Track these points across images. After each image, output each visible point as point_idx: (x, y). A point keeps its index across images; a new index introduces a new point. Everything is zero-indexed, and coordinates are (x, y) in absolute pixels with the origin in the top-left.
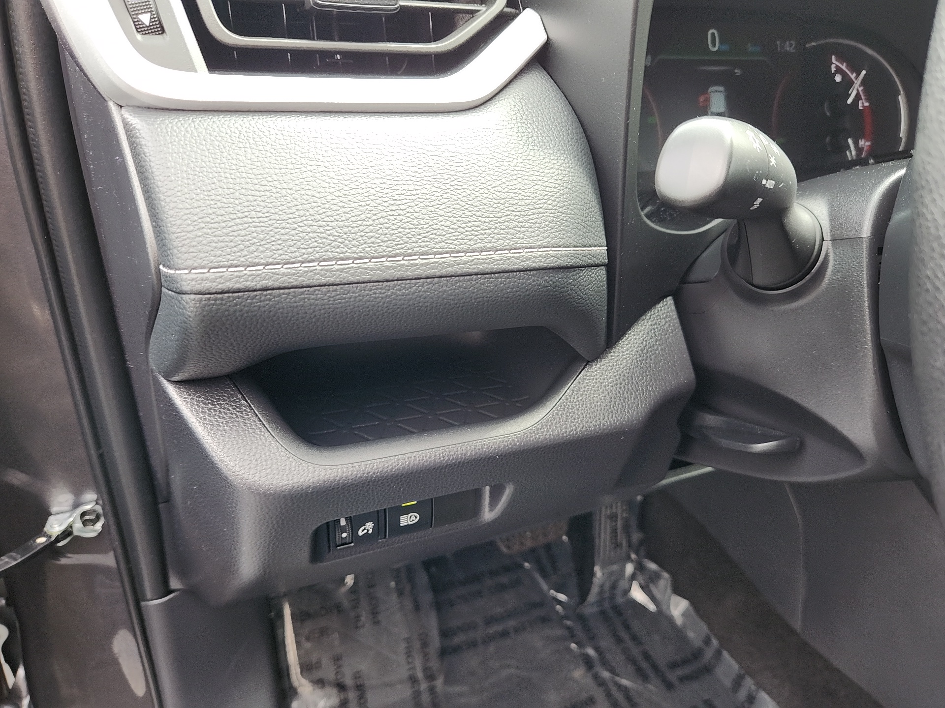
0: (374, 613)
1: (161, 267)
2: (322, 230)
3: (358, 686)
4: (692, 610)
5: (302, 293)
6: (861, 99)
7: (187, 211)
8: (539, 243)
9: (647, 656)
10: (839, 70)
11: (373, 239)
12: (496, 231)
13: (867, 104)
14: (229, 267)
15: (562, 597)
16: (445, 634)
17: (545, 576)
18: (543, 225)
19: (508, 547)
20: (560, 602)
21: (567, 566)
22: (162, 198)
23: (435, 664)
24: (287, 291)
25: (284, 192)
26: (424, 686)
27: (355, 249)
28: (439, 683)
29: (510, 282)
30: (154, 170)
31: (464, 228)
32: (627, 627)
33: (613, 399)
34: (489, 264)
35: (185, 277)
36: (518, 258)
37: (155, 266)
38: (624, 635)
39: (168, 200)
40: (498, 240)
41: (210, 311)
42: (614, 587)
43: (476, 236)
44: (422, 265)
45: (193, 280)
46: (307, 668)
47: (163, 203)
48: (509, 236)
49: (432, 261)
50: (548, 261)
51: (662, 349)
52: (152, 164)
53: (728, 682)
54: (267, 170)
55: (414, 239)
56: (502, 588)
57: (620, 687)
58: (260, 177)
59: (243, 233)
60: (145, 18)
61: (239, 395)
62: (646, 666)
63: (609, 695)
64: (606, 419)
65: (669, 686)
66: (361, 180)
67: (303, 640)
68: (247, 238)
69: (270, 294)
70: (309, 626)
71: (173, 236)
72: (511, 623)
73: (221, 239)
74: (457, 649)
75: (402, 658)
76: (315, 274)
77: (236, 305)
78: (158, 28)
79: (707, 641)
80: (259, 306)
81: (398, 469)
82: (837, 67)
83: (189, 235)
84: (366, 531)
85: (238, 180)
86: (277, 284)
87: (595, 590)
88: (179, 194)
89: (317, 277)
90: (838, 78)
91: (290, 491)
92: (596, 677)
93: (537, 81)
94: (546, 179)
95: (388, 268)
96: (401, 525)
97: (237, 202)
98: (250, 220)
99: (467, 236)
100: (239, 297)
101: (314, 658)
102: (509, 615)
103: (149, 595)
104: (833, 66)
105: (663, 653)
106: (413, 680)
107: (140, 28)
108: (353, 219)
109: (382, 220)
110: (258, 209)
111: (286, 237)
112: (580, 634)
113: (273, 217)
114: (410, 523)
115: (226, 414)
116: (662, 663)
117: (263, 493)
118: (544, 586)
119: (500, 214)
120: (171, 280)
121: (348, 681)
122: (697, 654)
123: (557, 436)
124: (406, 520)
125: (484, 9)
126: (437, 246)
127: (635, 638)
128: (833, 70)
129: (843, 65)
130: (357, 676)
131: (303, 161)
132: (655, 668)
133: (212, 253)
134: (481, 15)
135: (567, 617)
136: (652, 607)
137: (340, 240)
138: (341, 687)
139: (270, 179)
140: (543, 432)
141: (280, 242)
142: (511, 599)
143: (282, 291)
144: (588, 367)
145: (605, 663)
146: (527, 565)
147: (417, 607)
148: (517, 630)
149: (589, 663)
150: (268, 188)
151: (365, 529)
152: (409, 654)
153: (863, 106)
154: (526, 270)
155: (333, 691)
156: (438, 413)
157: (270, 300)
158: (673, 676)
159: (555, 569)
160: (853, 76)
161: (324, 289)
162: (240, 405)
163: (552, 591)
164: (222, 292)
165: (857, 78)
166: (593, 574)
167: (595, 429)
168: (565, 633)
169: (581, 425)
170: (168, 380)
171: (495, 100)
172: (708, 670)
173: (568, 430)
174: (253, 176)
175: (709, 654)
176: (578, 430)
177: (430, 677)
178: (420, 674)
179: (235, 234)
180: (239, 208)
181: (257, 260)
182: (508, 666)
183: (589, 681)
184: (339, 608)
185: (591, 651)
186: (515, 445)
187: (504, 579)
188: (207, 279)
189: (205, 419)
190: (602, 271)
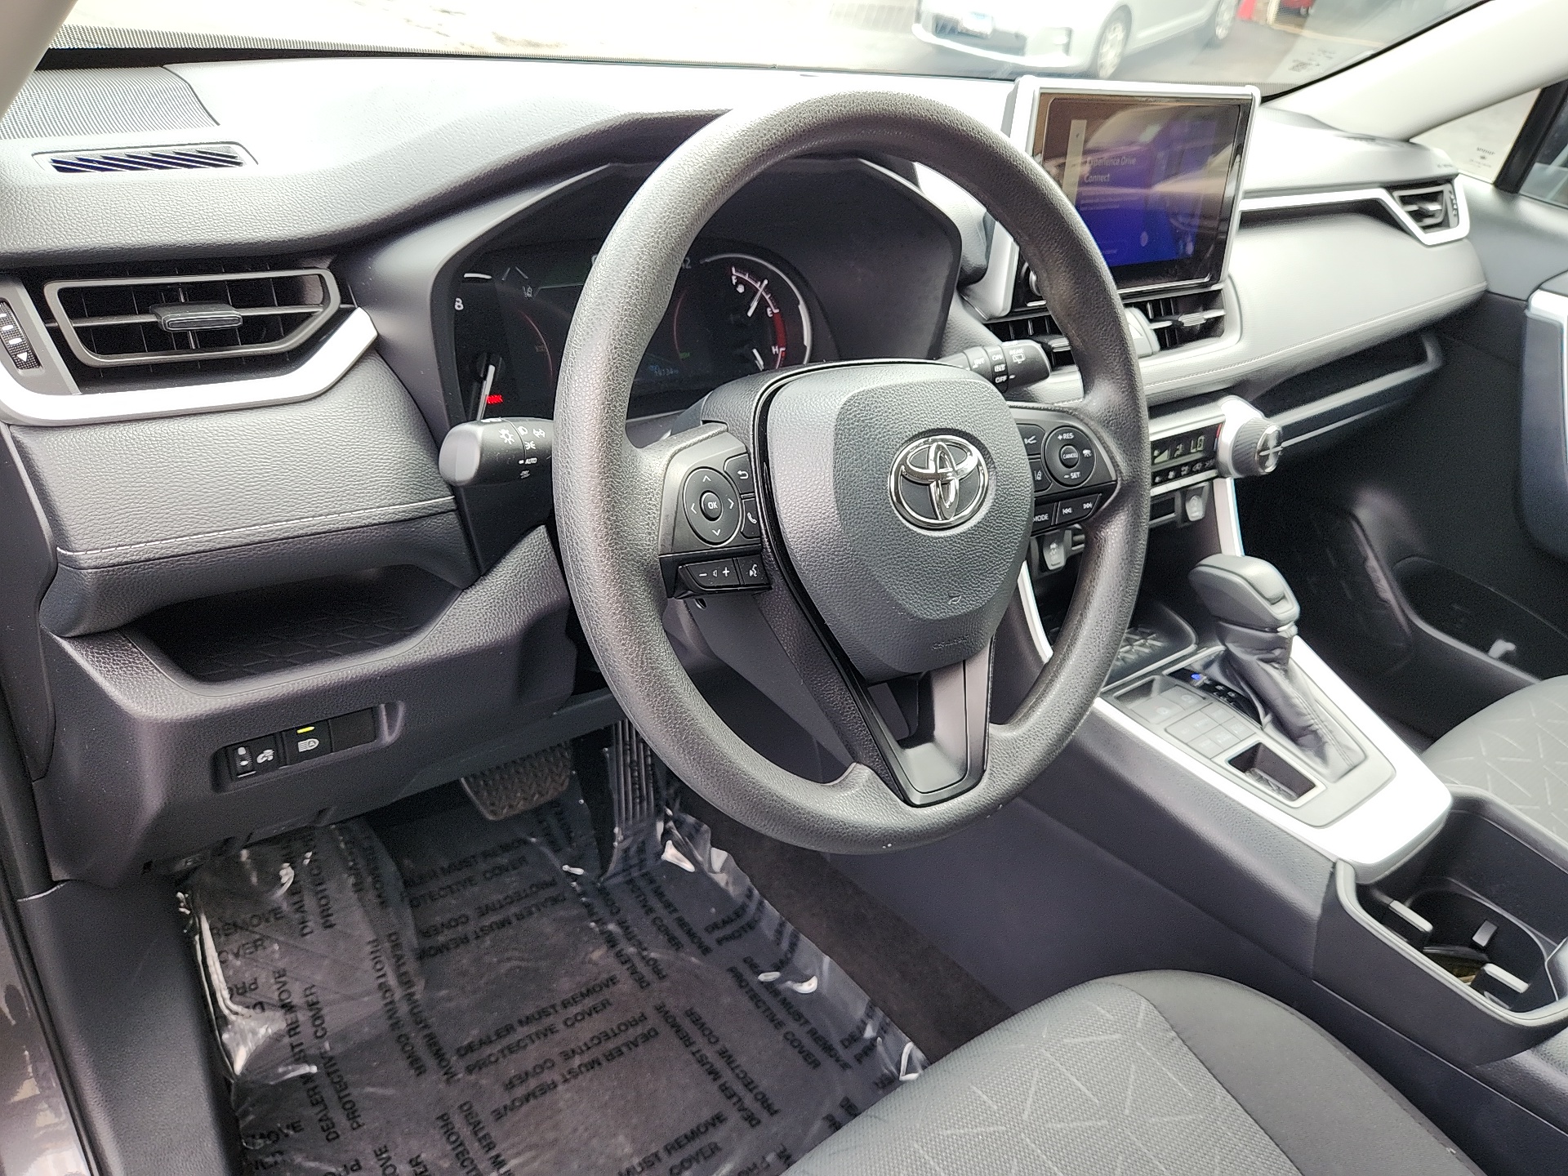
0: (325, 914)
1: (58, 549)
2: (190, 512)
3: (310, 1006)
4: (733, 863)
5: (178, 560)
6: (769, 306)
7: (79, 508)
8: (377, 505)
9: (681, 922)
10: (740, 281)
11: (233, 515)
12: (339, 499)
13: (776, 311)
14: (117, 547)
15: (579, 871)
16: (424, 933)
17: (557, 850)
18: (380, 490)
19: (493, 813)
20: (576, 877)
21: (585, 836)
22: (57, 500)
23: (411, 966)
24: (165, 560)
25: (156, 485)
26: (398, 994)
27: (219, 523)
28: (419, 988)
29: (355, 536)
30: (47, 479)
31: (310, 498)
32: (659, 894)
33: (488, 620)
34: (334, 524)
35: (82, 557)
36: (359, 518)
37: (51, 548)
38: (654, 902)
39: (62, 501)
40: (341, 505)
41: (105, 580)
42: (641, 850)
43: (321, 504)
44: (277, 530)
45: (89, 559)
46: (238, 991)
47: (58, 504)
48: (351, 501)
49: (285, 526)
50: (387, 517)
51: (535, 573)
52: (45, 475)
53: (770, 934)
54: (141, 470)
55: (268, 512)
56: (502, 870)
57: (647, 961)
58: (135, 476)
59: (125, 520)
60: (23, 356)
61: (130, 645)
62: (679, 933)
63: (633, 971)
64: (481, 638)
65: (706, 951)
66: (220, 470)
67: (231, 957)
68: (129, 524)
69: (152, 564)
70: (238, 939)
71: (69, 528)
72: (514, 909)
73: (108, 526)
74: (441, 949)
75: (368, 964)
76: (188, 546)
77: (125, 574)
78: (35, 362)
79: (750, 895)
80: (144, 573)
81: (284, 694)
82: (738, 277)
83: (82, 526)
84: (265, 759)
85: (117, 480)
86: (157, 556)
87: (616, 856)
88: (70, 496)
89: (190, 547)
90: (741, 289)
91: (185, 719)
92: (619, 955)
93: (375, 368)
94: (380, 453)
95: (249, 535)
96: (300, 750)
97: (118, 497)
98: (131, 510)
99: (313, 504)
100: (127, 568)
101: (247, 977)
102: (511, 901)
103: (26, 888)
104: (734, 278)
105: (701, 916)
106: (384, 988)
107: (19, 364)
108: (215, 501)
109: (240, 499)
110: (136, 501)
111: (161, 520)
112: (600, 909)
113: (149, 506)
114: (310, 749)
115: (120, 661)
116: (699, 929)
117: (161, 722)
118: (556, 862)
119: (341, 485)
120: (70, 561)
121: (297, 999)
122: (740, 911)
123: (435, 655)
124: (305, 746)
125: (321, 310)
126: (288, 515)
127: (668, 905)
128: (734, 281)
129: (745, 275)
130: (308, 991)
131: (170, 460)
132: (691, 934)
133: (103, 537)
134: (318, 316)
135: (584, 894)
136: (688, 866)
137: (206, 518)
138: (288, 1007)
139: (143, 477)
140: (420, 654)
141: (156, 524)
142: (512, 882)
143: (161, 561)
144: (463, 593)
145: (630, 937)
146: (533, 840)
147: (383, 904)
148: (520, 917)
149: (611, 941)
150: (142, 484)
151: (264, 757)
152: (376, 960)
153: (773, 313)
154: (368, 526)
155: (279, 1014)
156: (328, 646)
157: (152, 568)
158: (709, 940)
159: (570, 840)
160: (757, 286)
161: (197, 556)
162: (132, 652)
163: (566, 868)
164: (114, 565)
165: (760, 286)
166: (613, 837)
167: (471, 647)
168: (584, 911)
169: (457, 645)
170: (61, 637)
171: (334, 389)
172: (751, 926)
173: (445, 650)
174: (129, 476)
175: (753, 906)
176: (454, 649)
177: (406, 981)
178: (392, 980)
179: (119, 521)
180: (120, 502)
181: (139, 540)
182: (509, 959)
183: (611, 960)
184: (276, 912)
185: (611, 927)
186: (394, 666)
187: (503, 860)
188: (100, 557)
189: (101, 667)
190: (452, 516)
